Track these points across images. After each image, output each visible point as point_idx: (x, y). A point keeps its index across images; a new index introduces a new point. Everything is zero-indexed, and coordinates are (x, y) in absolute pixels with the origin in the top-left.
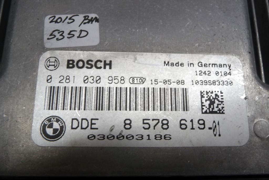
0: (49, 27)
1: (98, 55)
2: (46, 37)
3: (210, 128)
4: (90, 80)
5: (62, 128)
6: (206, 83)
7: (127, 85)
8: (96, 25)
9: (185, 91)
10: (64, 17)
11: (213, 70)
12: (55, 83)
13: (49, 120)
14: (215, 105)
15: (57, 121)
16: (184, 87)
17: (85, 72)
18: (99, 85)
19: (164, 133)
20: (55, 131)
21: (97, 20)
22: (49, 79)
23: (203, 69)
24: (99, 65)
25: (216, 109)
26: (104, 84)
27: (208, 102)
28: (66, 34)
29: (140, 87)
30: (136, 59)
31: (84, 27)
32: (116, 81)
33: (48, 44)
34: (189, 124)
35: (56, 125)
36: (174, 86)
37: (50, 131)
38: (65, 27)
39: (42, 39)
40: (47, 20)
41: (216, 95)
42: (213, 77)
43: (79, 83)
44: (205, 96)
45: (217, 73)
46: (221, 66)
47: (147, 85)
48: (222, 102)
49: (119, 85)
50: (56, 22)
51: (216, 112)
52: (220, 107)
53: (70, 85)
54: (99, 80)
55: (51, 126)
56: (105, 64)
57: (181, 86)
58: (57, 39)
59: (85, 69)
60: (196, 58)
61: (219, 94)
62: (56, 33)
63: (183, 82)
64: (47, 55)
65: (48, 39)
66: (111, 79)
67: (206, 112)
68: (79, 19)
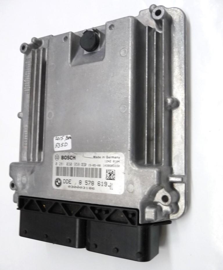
0: (55, 142)
1: (71, 154)
2: (55, 146)
3: (109, 186)
4: (68, 164)
5: (61, 182)
6: (109, 166)
7: (80, 166)
8: (70, 140)
9: (100, 169)
10: (59, 137)
11: (112, 159)
12: (58, 166)
13: (57, 180)
14: (112, 176)
15: (59, 180)
16: (100, 167)
17: (67, 161)
18: (71, 166)
19: (92, 186)
21: (70, 138)
22: (56, 164)
23: (108, 159)
24: (72, 158)
25: (112, 178)
26: (73, 166)
27: (109, 175)
28: (60, 145)
29: (84, 167)
30: (83, 155)
31: (66, 141)
33: (55, 149)
35: (59, 182)
36: (97, 167)
37: (57, 184)
38: (60, 142)
39: (53, 147)
40: (55, 138)
41: (112, 172)
42: (112, 163)
43: (65, 165)
44: (108, 172)
45: (114, 161)
46: (115, 158)
47: (87, 166)
48: (114, 175)
49: (77, 167)
50: (57, 139)
51: (111, 179)
52: (114, 177)
53: (62, 166)
54: (71, 164)
55: (57, 182)
58: (58, 147)
60: (105, 154)
61: (114, 171)
62: (57, 145)
63: (99, 165)
64: (55, 154)
66: (76, 164)
67: (107, 179)
68: (65, 137)
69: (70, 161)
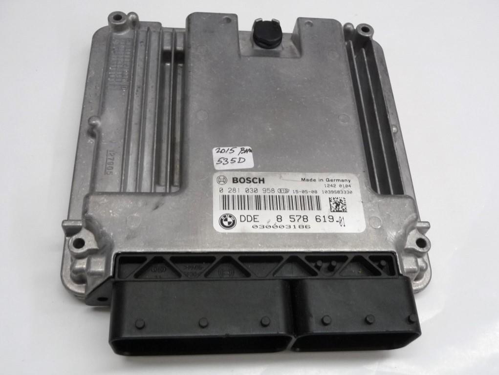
0: (216, 155)
1: (254, 174)
2: (215, 162)
3: (337, 221)
4: (250, 190)
5: (234, 221)
6: (333, 192)
7: (277, 194)
8: (250, 154)
9: (318, 198)
10: (226, 149)
11: (338, 184)
12: (226, 193)
13: (225, 216)
14: (340, 207)
15: (230, 217)
16: (317, 195)
17: (246, 185)
18: (257, 194)
19: (305, 224)
20: (229, 223)
21: (250, 151)
22: (221, 190)
23: (330, 183)
24: (255, 180)
25: (341, 209)
26: (260, 193)
27: (335, 205)
28: (229, 160)
29: (285, 195)
30: (281, 177)
31: (241, 156)
32: (269, 191)
33: (217, 167)
34: (327, 219)
35: (230, 219)
36: (310, 194)
37: (226, 223)
38: (229, 156)
39: (213, 164)
40: (214, 150)
41: (341, 200)
42: (338, 188)
43: (242, 192)
44: (333, 200)
45: (340, 186)
46: (343, 181)
47: (291, 193)
48: (345, 205)
49: (271, 194)
50: (221, 152)
51: (341, 211)
52: (344, 208)
53: (236, 194)
54: (256, 190)
55: (226, 220)
56: (260, 181)
57: (314, 195)
58: (223, 164)
59: (245, 183)
60: (324, 176)
61: (343, 199)
62: (222, 160)
63: (316, 192)
64: (216, 175)
65: (217, 164)
66: (265, 190)
67: (334, 211)
68: (238, 150)
69: (253, 185)
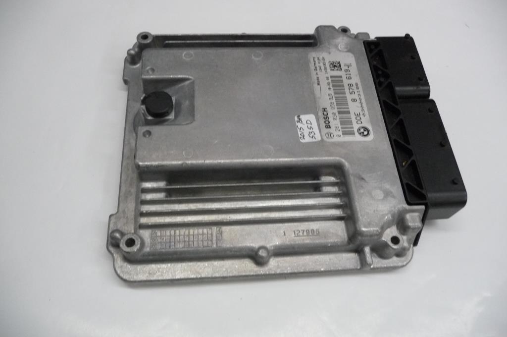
0: (307, 139)
1: (320, 114)
2: (314, 140)
3: (348, 67)
4: (335, 117)
5: (362, 128)
6: (325, 68)
7: (334, 101)
8: (302, 117)
10: (299, 133)
11: (317, 65)
12: (340, 133)
13: (360, 134)
14: (336, 65)
15: (360, 130)
17: (331, 120)
18: (337, 113)
19: (355, 86)
20: (364, 130)
21: (298, 117)
22: (339, 136)
23: (318, 69)
24: (325, 113)
25: (338, 65)
26: (336, 111)
27: (335, 68)
28: (311, 131)
29: (334, 95)
30: (319, 98)
31: (304, 122)
32: (333, 106)
33: (318, 137)
34: (348, 76)
35: (362, 130)
36: (330, 81)
37: (366, 133)
39: (316, 142)
40: (303, 141)
41: (331, 64)
42: (322, 65)
43: (338, 122)
44: (332, 69)
45: (319, 63)
46: (315, 61)
47: (332, 92)
48: (334, 62)
49: (335, 104)
50: (304, 136)
51: (340, 65)
52: (337, 63)
53: (340, 126)
54: (334, 114)
55: (363, 133)
56: (325, 111)
57: (330, 78)
58: (315, 134)
59: (329, 120)
60: (313, 73)
62: (311, 135)
63: (327, 77)
64: (325, 139)
65: (315, 138)
66: (332, 108)
67: (341, 69)
68: (299, 125)
69: (330, 115)
